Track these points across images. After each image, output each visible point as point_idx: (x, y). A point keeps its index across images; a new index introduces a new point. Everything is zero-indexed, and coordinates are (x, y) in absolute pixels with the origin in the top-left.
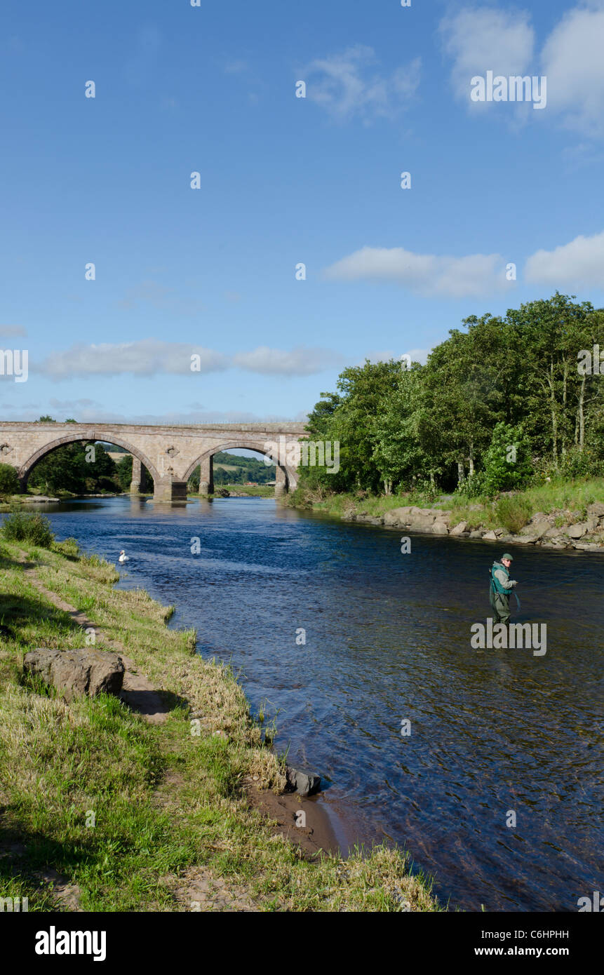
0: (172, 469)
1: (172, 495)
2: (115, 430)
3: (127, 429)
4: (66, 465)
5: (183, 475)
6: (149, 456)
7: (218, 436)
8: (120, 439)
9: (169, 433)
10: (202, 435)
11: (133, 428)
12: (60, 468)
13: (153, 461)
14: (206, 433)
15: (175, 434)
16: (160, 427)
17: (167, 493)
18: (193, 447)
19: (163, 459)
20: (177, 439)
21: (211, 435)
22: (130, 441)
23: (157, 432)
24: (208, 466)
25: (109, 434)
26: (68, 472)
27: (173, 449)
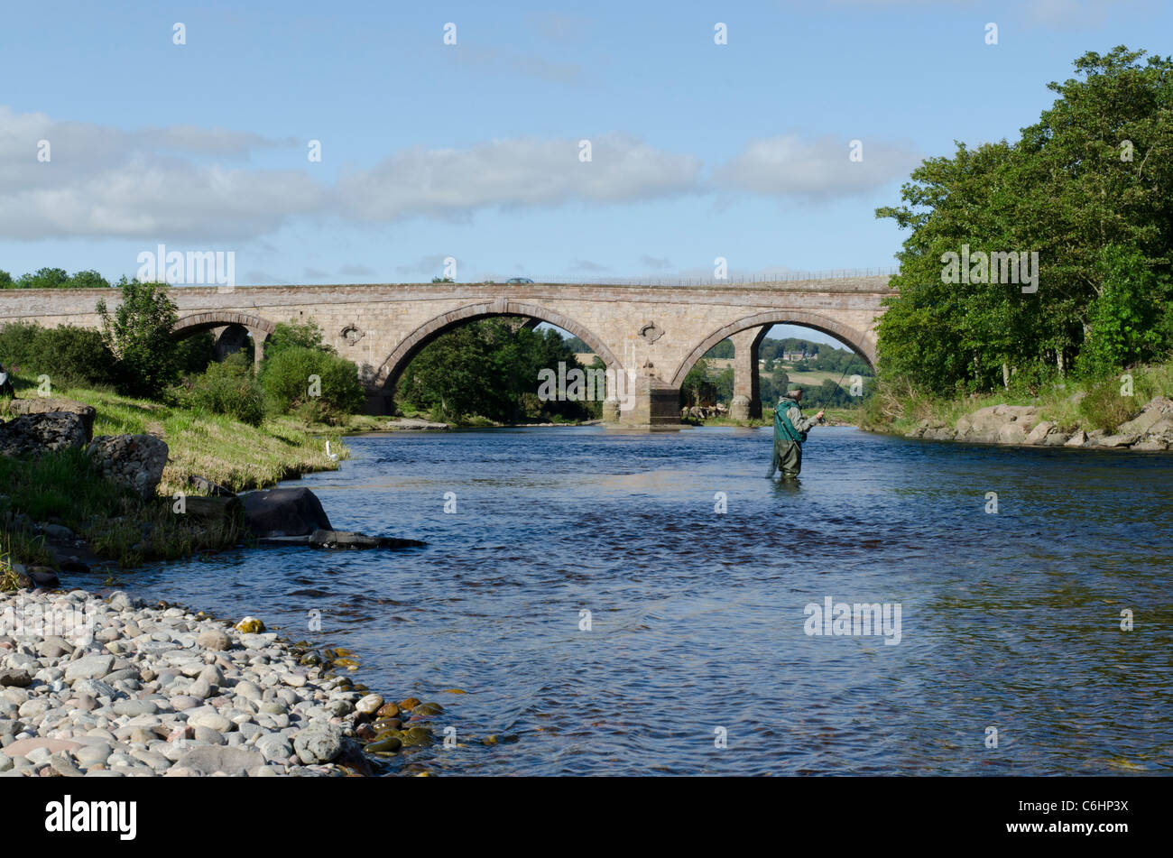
0: (651, 366)
1: (652, 414)
2: (545, 294)
3: (567, 293)
4: (477, 367)
5: (672, 376)
6: (608, 342)
7: (736, 301)
8: (554, 312)
9: (644, 297)
10: (706, 300)
11: (577, 289)
12: (466, 373)
13: (615, 351)
14: (714, 295)
15: (655, 299)
16: (627, 287)
17: (643, 411)
18: (691, 322)
19: (634, 347)
20: (659, 309)
21: (723, 299)
22: (572, 315)
23: (622, 296)
24: (748, 366)
25: (534, 302)
26: (482, 381)
27: (653, 327)
